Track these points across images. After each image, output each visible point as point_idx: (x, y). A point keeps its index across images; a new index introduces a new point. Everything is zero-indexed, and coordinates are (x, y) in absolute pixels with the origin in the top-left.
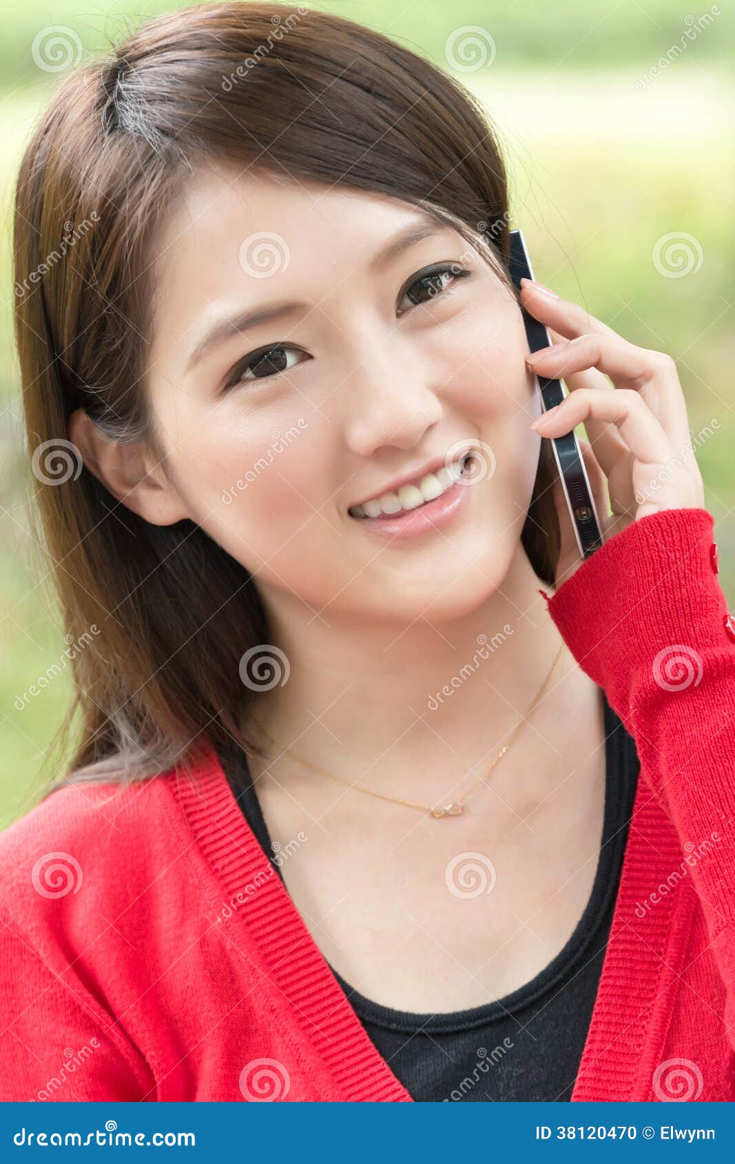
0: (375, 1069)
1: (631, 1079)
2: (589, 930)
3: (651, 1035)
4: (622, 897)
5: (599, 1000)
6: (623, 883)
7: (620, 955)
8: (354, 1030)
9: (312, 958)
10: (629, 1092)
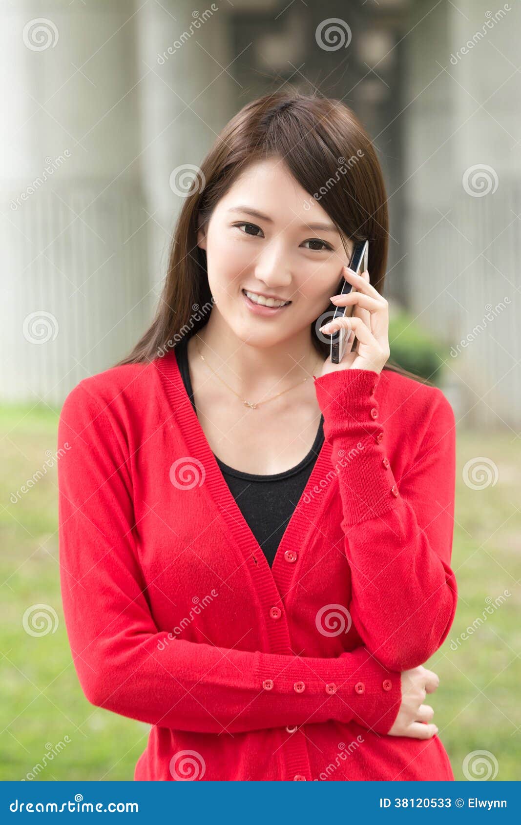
0: (223, 486)
1: (315, 512)
2: (310, 459)
3: (326, 498)
4: (323, 451)
5: (308, 483)
6: (323, 446)
7: (319, 470)
8: (217, 471)
9: (205, 444)
10: (314, 517)
